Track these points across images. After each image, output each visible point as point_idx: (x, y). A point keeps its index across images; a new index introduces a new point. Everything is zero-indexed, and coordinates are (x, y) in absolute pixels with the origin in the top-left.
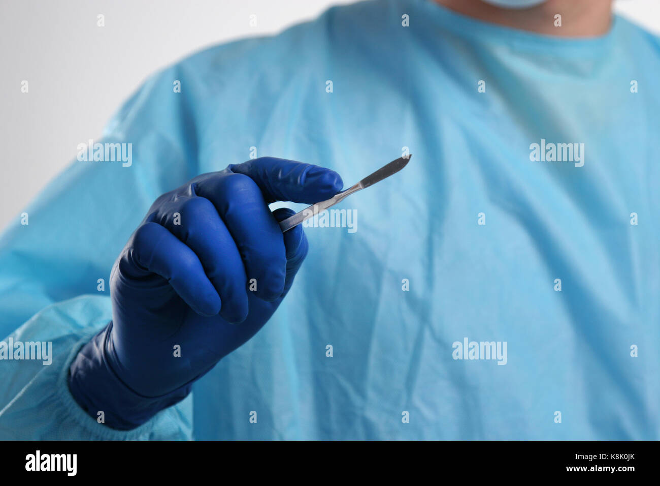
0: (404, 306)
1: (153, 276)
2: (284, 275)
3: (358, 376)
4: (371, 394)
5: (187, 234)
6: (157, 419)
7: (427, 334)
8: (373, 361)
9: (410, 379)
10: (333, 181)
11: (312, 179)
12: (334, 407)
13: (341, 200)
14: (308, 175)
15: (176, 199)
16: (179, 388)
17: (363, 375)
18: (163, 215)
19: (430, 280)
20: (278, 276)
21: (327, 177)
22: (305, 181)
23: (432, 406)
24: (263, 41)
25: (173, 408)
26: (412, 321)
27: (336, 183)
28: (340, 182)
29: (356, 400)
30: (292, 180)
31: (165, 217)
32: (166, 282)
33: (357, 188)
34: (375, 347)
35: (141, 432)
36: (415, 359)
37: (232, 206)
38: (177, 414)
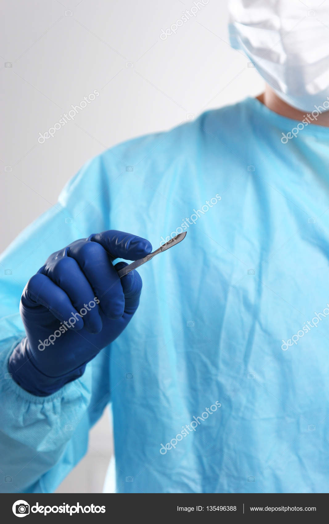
0: (243, 309)
1: (41, 307)
2: (123, 304)
3: (213, 355)
4: (221, 365)
5: (59, 281)
6: (65, 389)
7: (257, 327)
8: (222, 345)
9: (247, 356)
10: (145, 247)
11: (133, 246)
12: (198, 374)
13: (151, 258)
14: (131, 243)
15: (56, 258)
16: (75, 369)
17: (216, 353)
18: (47, 269)
19: (259, 291)
20: (119, 305)
21: (141, 244)
22: (129, 247)
23: (260, 372)
24: (158, 135)
25: (77, 381)
26: (247, 318)
27: (147, 248)
28: (150, 247)
29: (213, 370)
30: (122, 246)
31: (48, 269)
32: (48, 311)
33: (158, 252)
34: (223, 335)
35: (54, 398)
36: (250, 343)
37: (87, 262)
38: (80, 385)
